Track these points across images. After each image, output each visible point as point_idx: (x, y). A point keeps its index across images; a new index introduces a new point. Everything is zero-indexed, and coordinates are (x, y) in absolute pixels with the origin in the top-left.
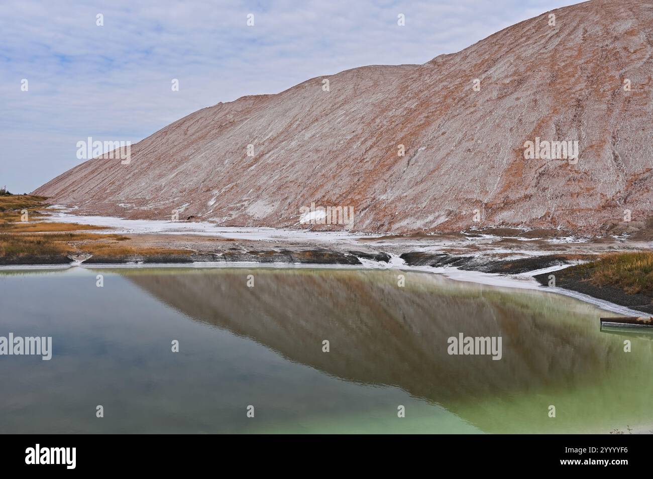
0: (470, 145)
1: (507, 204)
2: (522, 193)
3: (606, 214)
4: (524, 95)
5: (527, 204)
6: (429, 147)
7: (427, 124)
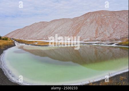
0: (89, 30)
1: (97, 37)
2: (98, 36)
3: (109, 38)
4: (93, 24)
5: (99, 37)
6: (83, 30)
7: (81, 27)
